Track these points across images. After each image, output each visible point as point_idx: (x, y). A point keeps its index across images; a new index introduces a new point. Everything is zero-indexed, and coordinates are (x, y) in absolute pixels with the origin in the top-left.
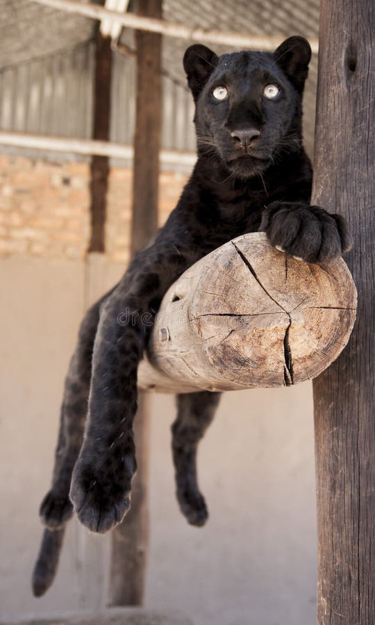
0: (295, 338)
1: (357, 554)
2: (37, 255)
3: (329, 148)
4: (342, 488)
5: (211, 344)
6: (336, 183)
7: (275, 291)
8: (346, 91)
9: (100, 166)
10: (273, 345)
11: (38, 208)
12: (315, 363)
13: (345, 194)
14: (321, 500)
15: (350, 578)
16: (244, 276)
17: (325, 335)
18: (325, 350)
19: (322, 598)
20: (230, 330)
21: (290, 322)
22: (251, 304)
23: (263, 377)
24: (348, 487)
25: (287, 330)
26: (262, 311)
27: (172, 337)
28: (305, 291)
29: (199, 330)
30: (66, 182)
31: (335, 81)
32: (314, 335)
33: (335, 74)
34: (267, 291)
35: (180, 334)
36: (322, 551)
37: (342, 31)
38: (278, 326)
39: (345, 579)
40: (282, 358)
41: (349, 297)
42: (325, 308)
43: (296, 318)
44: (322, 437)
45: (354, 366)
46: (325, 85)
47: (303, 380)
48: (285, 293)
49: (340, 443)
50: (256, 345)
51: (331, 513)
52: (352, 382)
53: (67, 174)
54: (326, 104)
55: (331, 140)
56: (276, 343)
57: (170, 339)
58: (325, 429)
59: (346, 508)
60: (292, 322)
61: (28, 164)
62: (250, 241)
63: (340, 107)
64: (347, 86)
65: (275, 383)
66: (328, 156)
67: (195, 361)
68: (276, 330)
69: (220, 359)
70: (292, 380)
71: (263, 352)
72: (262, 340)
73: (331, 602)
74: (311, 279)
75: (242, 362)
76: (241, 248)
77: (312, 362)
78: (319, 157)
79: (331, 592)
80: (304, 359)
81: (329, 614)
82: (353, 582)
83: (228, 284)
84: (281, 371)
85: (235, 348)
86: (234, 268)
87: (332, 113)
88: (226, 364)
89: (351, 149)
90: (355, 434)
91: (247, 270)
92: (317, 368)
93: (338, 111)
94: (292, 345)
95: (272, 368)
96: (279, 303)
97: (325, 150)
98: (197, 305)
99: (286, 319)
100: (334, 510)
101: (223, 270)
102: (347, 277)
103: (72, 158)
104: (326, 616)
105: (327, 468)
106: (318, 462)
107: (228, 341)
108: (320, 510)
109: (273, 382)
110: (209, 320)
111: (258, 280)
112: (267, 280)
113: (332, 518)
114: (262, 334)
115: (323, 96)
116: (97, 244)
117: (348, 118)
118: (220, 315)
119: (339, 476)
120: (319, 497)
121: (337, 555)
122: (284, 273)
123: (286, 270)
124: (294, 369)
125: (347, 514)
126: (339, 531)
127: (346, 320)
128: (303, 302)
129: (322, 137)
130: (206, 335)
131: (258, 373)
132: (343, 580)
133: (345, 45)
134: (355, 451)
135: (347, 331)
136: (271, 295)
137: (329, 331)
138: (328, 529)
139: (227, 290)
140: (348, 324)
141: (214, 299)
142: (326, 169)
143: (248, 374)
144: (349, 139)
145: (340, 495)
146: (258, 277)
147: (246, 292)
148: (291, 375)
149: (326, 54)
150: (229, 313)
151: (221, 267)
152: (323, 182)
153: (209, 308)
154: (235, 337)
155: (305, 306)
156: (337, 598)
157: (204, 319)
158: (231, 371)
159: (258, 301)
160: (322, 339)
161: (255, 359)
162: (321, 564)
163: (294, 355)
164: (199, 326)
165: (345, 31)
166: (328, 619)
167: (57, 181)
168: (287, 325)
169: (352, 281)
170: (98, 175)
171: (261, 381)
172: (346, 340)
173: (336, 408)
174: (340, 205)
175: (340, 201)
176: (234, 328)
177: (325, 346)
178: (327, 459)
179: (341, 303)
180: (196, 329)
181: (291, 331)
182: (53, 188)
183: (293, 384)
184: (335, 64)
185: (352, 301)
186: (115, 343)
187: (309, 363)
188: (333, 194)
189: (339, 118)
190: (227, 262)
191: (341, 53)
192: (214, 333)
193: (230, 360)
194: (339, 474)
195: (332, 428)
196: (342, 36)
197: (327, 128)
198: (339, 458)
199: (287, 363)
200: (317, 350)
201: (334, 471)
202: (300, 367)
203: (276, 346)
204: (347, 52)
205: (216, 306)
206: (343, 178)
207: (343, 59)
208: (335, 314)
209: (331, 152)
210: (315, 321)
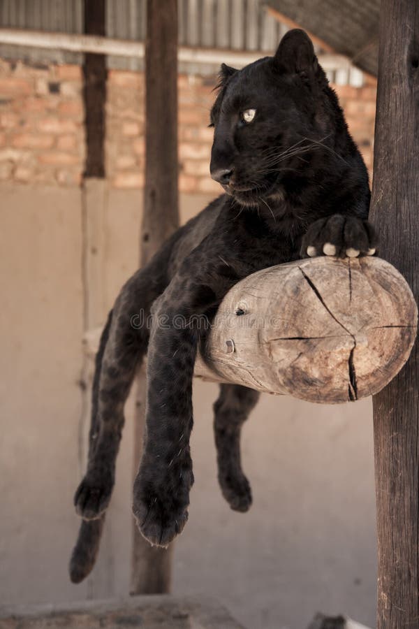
0: (359, 357)
1: (416, 553)
2: (23, 182)
3: (390, 152)
4: (402, 490)
5: (281, 366)
6: (397, 190)
7: (340, 314)
8: (408, 92)
9: (95, 68)
10: (339, 365)
11: (22, 123)
12: (377, 380)
13: (406, 201)
14: (381, 500)
15: (409, 575)
16: (310, 300)
17: (387, 353)
18: (387, 366)
19: (382, 593)
20: (299, 353)
21: (355, 343)
22: (318, 328)
23: (329, 395)
24: (407, 491)
25: (352, 352)
26: (328, 334)
27: (237, 349)
28: (369, 312)
29: (270, 353)
30: (54, 88)
31: (396, 81)
32: (376, 354)
33: (397, 72)
34: (333, 313)
35: (246, 350)
36: (382, 549)
37: (405, 24)
38: (344, 348)
39: (405, 576)
40: (347, 376)
41: (410, 315)
42: (387, 327)
43: (361, 340)
44: (382, 440)
45: (413, 374)
46: (387, 83)
47: (366, 395)
48: (349, 315)
49: (400, 448)
50: (323, 365)
51: (391, 514)
52: (411, 389)
53: (55, 79)
54: (387, 104)
55: (392, 142)
56: (341, 363)
57: (235, 351)
58: (384, 433)
59: (406, 510)
60: (357, 344)
61: (6, 66)
62: (316, 265)
63: (402, 108)
64: (410, 86)
65: (340, 400)
66: (389, 159)
67: (263, 377)
68: (341, 352)
69: (289, 380)
70: (356, 396)
71: (329, 372)
72: (329, 361)
73: (391, 597)
74: (374, 300)
75: (310, 382)
76: (308, 273)
77: (375, 379)
78: (380, 159)
79: (392, 588)
80: (367, 377)
81: (389, 608)
82: (413, 579)
83: (296, 309)
84: (346, 388)
85: (303, 370)
86: (301, 293)
87: (394, 114)
88: (295, 384)
89: (412, 154)
90: (415, 440)
91: (313, 294)
92: (380, 384)
93: (399, 113)
94: (356, 364)
95: (338, 386)
96: (345, 325)
97: (386, 153)
98: (268, 331)
99: (351, 342)
100: (394, 511)
101: (291, 295)
102: (408, 296)
103: (59, 57)
104: (387, 610)
105: (387, 470)
106: (378, 465)
107: (297, 363)
108: (380, 510)
109: (338, 398)
110: (280, 344)
111: (324, 304)
112: (333, 304)
113: (391, 518)
114: (328, 355)
115: (384, 95)
116: (95, 167)
117: (410, 121)
118: (290, 339)
119: (399, 479)
120: (379, 497)
121: (397, 553)
122: (348, 296)
123: (351, 293)
124: (358, 386)
125: (406, 515)
126: (399, 531)
127: (407, 337)
128: (366, 323)
129: (383, 138)
130: (276, 358)
131: (325, 391)
132: (403, 577)
133: (408, 41)
134: (415, 456)
135: (408, 348)
136: (336, 318)
137: (391, 348)
138: (388, 529)
139: (295, 314)
140: (409, 341)
141: (283, 324)
142: (387, 174)
143: (315, 393)
144: (410, 144)
145: (400, 497)
146: (325, 301)
147: (313, 316)
148: (356, 392)
149: (387, 49)
150: (297, 336)
151: (289, 292)
152: (383, 186)
153: (279, 333)
154: (304, 359)
155: (368, 327)
156: (398, 593)
157: (275, 343)
158: (300, 391)
159: (324, 324)
160: (384, 356)
161: (322, 379)
162: (381, 561)
163: (358, 373)
164: (270, 350)
165: (408, 26)
166: (389, 612)
167: (43, 87)
168: (352, 346)
169: (413, 300)
170: (93, 78)
171: (328, 399)
172: (407, 356)
173: (395, 414)
174: (400, 212)
175: (400, 208)
176: (303, 350)
177: (386, 363)
178: (387, 462)
179: (402, 321)
180: (267, 352)
181: (355, 351)
182: (38, 96)
183: (357, 399)
184: (397, 61)
185: (413, 319)
186: (170, 356)
187: (372, 380)
188: (394, 200)
189: (400, 120)
190: (295, 287)
191: (404, 50)
192: (284, 356)
193: (299, 380)
194: (399, 477)
195: (391, 432)
196: (405, 30)
197: (388, 129)
198: (399, 461)
199: (351, 380)
200: (380, 367)
201: (394, 474)
202: (363, 384)
203: (341, 366)
204: (410, 48)
205: (285, 331)
206: (404, 184)
207: (405, 57)
208: (396, 332)
209: (392, 156)
210: (378, 340)
